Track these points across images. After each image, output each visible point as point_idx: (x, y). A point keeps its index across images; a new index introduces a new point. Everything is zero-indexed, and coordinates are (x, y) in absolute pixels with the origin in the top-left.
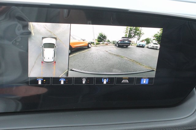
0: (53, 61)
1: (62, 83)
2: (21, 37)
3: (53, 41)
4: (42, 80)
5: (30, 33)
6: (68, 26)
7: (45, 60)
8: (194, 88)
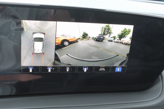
0: (42, 52)
1: (50, 71)
2: (15, 33)
3: (42, 36)
4: (33, 68)
5: (22, 29)
6: (54, 23)
7: (35, 52)
8: (159, 75)
